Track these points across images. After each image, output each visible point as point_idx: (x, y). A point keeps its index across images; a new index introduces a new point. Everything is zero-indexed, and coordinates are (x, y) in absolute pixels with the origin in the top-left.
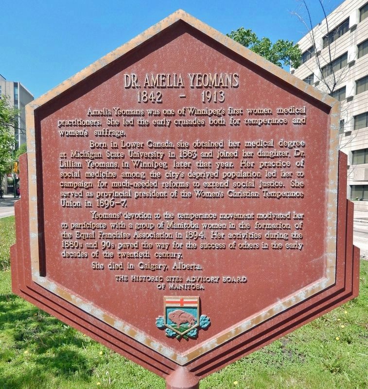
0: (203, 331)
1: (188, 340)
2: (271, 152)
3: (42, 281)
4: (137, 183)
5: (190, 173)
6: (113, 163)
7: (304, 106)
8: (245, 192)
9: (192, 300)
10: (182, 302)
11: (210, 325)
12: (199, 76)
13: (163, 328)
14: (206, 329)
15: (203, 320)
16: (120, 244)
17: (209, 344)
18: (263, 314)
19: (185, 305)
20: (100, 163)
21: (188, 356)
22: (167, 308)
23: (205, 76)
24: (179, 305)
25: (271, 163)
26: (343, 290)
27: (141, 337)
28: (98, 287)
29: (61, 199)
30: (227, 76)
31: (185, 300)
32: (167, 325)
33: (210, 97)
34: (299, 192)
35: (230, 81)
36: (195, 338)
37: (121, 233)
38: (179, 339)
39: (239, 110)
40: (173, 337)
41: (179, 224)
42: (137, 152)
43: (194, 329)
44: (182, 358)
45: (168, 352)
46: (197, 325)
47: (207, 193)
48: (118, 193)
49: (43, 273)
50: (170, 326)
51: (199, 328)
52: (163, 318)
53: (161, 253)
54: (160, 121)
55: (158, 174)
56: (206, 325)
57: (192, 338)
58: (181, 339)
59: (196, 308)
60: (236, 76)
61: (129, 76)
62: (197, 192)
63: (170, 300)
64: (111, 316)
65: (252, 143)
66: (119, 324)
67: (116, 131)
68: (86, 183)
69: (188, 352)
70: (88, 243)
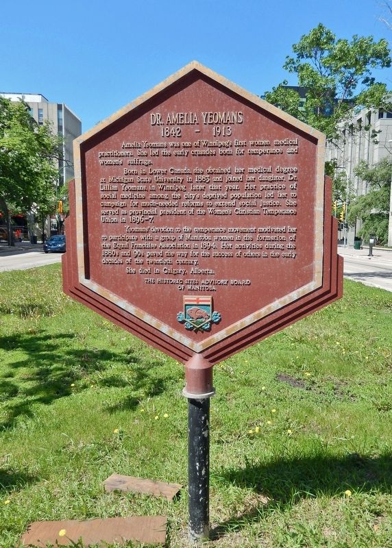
0: (215, 325)
1: (203, 332)
2: (269, 177)
3: (87, 283)
4: (162, 203)
5: (204, 195)
6: (143, 187)
7: (296, 139)
8: (249, 210)
9: (206, 299)
10: (198, 300)
11: (220, 320)
12: (211, 114)
13: (183, 322)
14: (217, 323)
15: (215, 316)
16: (149, 253)
17: (219, 336)
18: (264, 311)
19: (200, 303)
20: (132, 187)
21: (203, 345)
22: (186, 305)
23: (216, 114)
24: (196, 303)
25: (269, 186)
26: (329, 292)
27: (165, 329)
28: (131, 289)
29: (101, 216)
30: (233, 114)
31: (200, 299)
32: (186, 319)
33: (219, 132)
34: (293, 210)
35: (235, 118)
36: (209, 330)
37: (148, 244)
38: (196, 331)
39: (243, 142)
40: (191, 329)
41: (195, 237)
42: (161, 178)
43: (207, 323)
44: (198, 347)
45: (186, 341)
46: (210, 319)
47: (217, 211)
48: (147, 211)
49: (87, 277)
50: (188, 320)
51: (212, 322)
52: (183, 313)
53: (181, 260)
54: (179, 152)
55: (178, 195)
56: (217, 320)
57: (206, 330)
58: (197, 331)
59: (209, 306)
60: (240, 114)
61: (155, 115)
62: (210, 210)
63: (189, 298)
64: (142, 312)
65: (254, 169)
66: (147, 318)
67: (144, 161)
68: (122, 203)
69: (203, 342)
70: (123, 252)
